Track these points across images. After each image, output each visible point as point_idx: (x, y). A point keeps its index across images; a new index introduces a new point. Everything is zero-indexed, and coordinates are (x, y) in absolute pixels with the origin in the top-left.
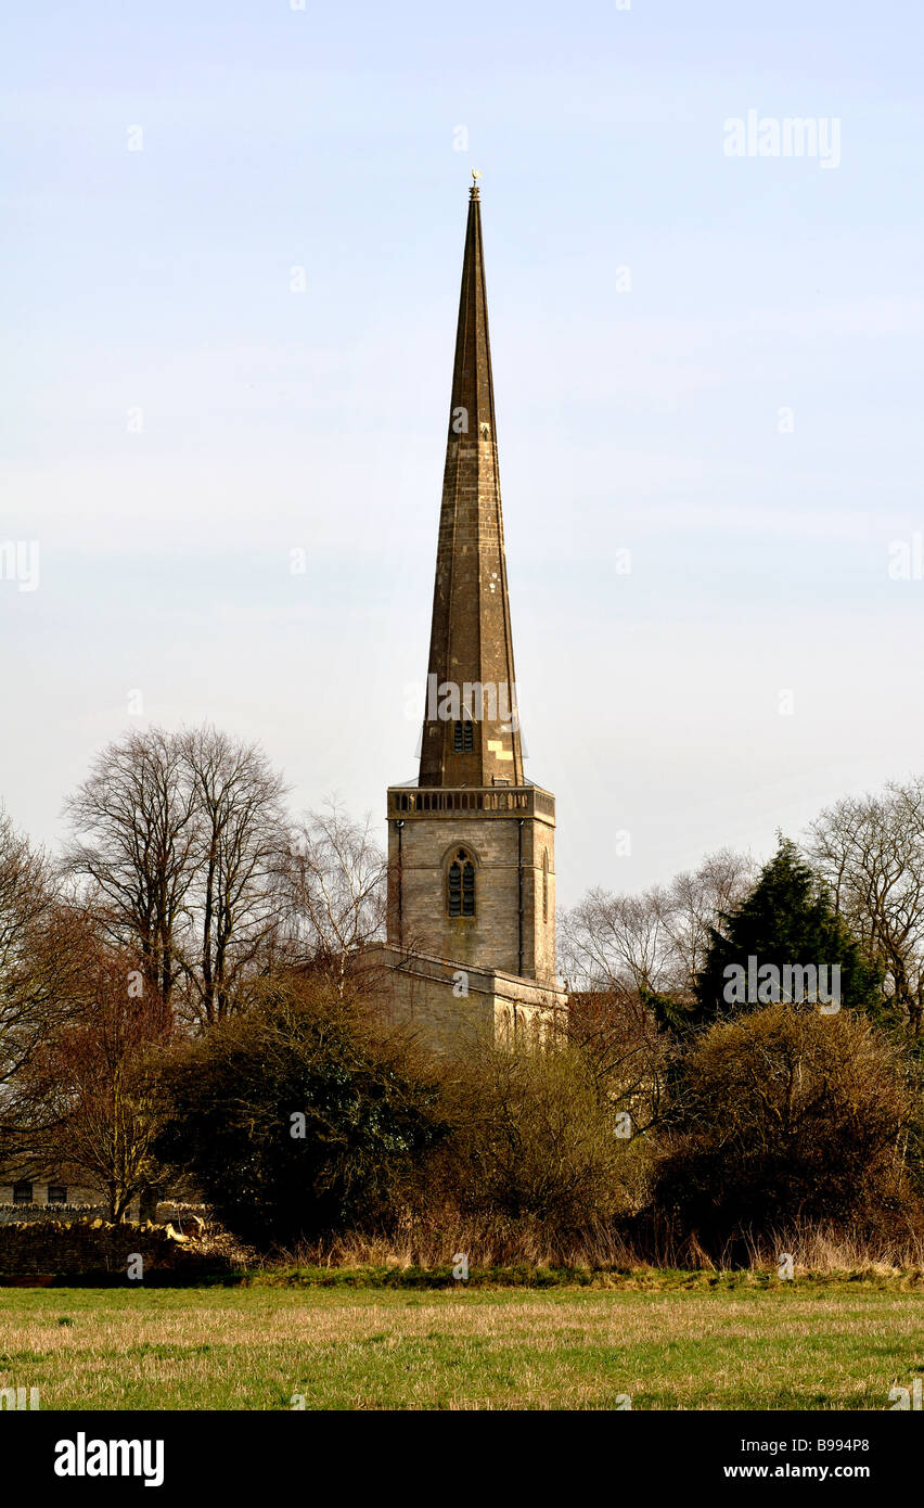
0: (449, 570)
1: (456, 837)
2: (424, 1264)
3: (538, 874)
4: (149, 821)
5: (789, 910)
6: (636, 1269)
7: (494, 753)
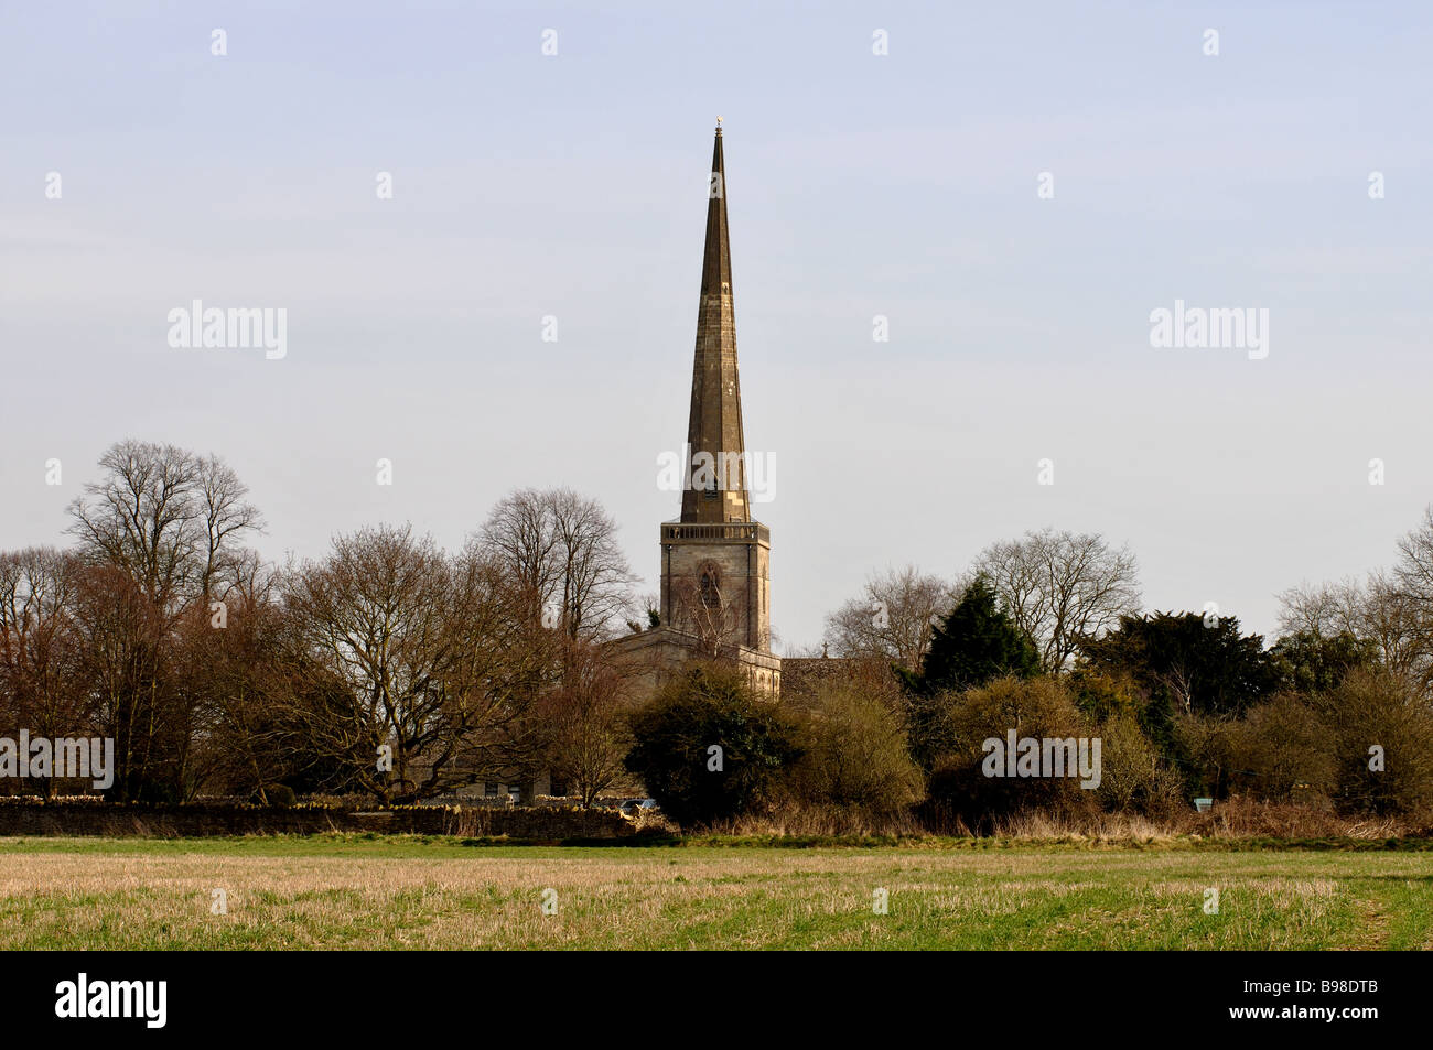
0: (702, 380)
1: (706, 556)
2: (793, 833)
3: (760, 580)
4: (528, 549)
5: (983, 615)
6: (924, 837)
7: (731, 501)
